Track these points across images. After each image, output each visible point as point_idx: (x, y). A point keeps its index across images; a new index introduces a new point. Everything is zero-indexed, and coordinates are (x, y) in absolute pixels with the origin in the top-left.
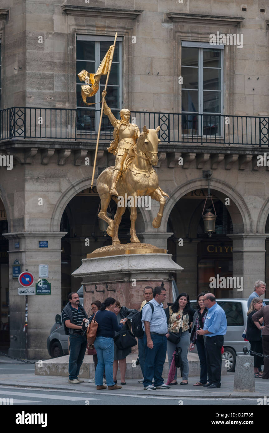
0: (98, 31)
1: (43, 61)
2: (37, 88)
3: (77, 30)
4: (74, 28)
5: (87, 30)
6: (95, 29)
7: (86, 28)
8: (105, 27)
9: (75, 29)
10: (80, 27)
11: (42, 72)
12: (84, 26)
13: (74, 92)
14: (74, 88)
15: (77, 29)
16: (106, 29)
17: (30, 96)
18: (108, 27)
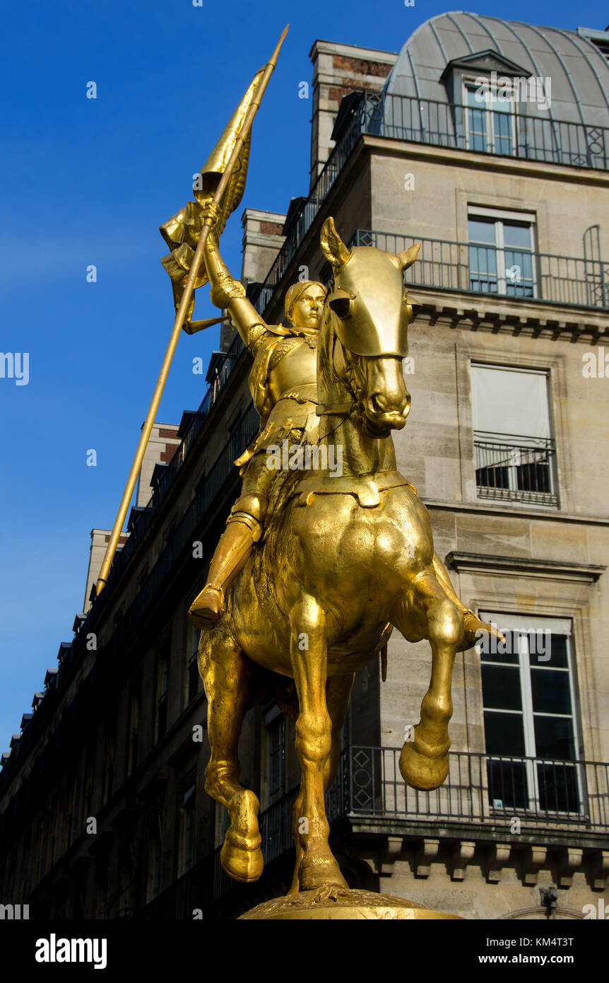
0: (521, 604)
1: (414, 661)
2: (404, 714)
3: (478, 603)
4: (473, 598)
5: (499, 602)
6: (515, 600)
7: (496, 599)
8: (533, 598)
9: (475, 600)
10: (483, 597)
11: (411, 682)
12: (492, 594)
13: (478, 724)
14: (478, 717)
15: (480, 601)
16: (536, 602)
17: (389, 730)
18: (541, 598)
